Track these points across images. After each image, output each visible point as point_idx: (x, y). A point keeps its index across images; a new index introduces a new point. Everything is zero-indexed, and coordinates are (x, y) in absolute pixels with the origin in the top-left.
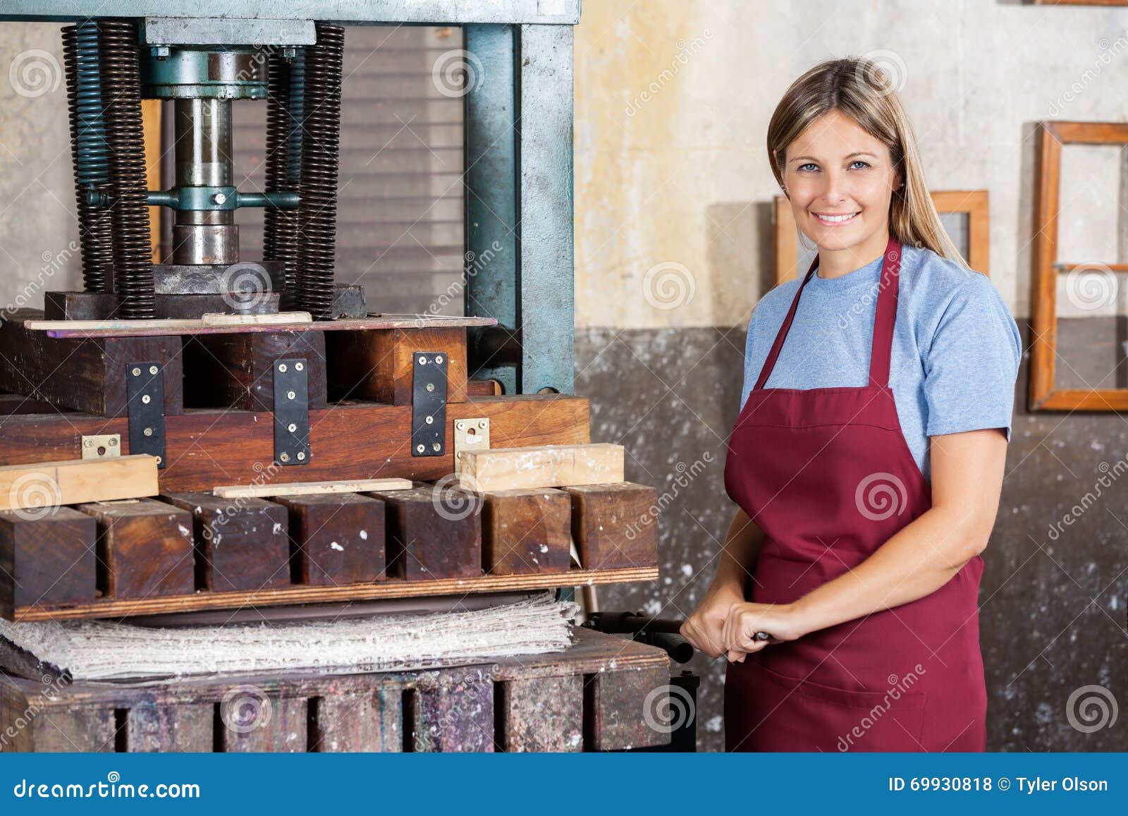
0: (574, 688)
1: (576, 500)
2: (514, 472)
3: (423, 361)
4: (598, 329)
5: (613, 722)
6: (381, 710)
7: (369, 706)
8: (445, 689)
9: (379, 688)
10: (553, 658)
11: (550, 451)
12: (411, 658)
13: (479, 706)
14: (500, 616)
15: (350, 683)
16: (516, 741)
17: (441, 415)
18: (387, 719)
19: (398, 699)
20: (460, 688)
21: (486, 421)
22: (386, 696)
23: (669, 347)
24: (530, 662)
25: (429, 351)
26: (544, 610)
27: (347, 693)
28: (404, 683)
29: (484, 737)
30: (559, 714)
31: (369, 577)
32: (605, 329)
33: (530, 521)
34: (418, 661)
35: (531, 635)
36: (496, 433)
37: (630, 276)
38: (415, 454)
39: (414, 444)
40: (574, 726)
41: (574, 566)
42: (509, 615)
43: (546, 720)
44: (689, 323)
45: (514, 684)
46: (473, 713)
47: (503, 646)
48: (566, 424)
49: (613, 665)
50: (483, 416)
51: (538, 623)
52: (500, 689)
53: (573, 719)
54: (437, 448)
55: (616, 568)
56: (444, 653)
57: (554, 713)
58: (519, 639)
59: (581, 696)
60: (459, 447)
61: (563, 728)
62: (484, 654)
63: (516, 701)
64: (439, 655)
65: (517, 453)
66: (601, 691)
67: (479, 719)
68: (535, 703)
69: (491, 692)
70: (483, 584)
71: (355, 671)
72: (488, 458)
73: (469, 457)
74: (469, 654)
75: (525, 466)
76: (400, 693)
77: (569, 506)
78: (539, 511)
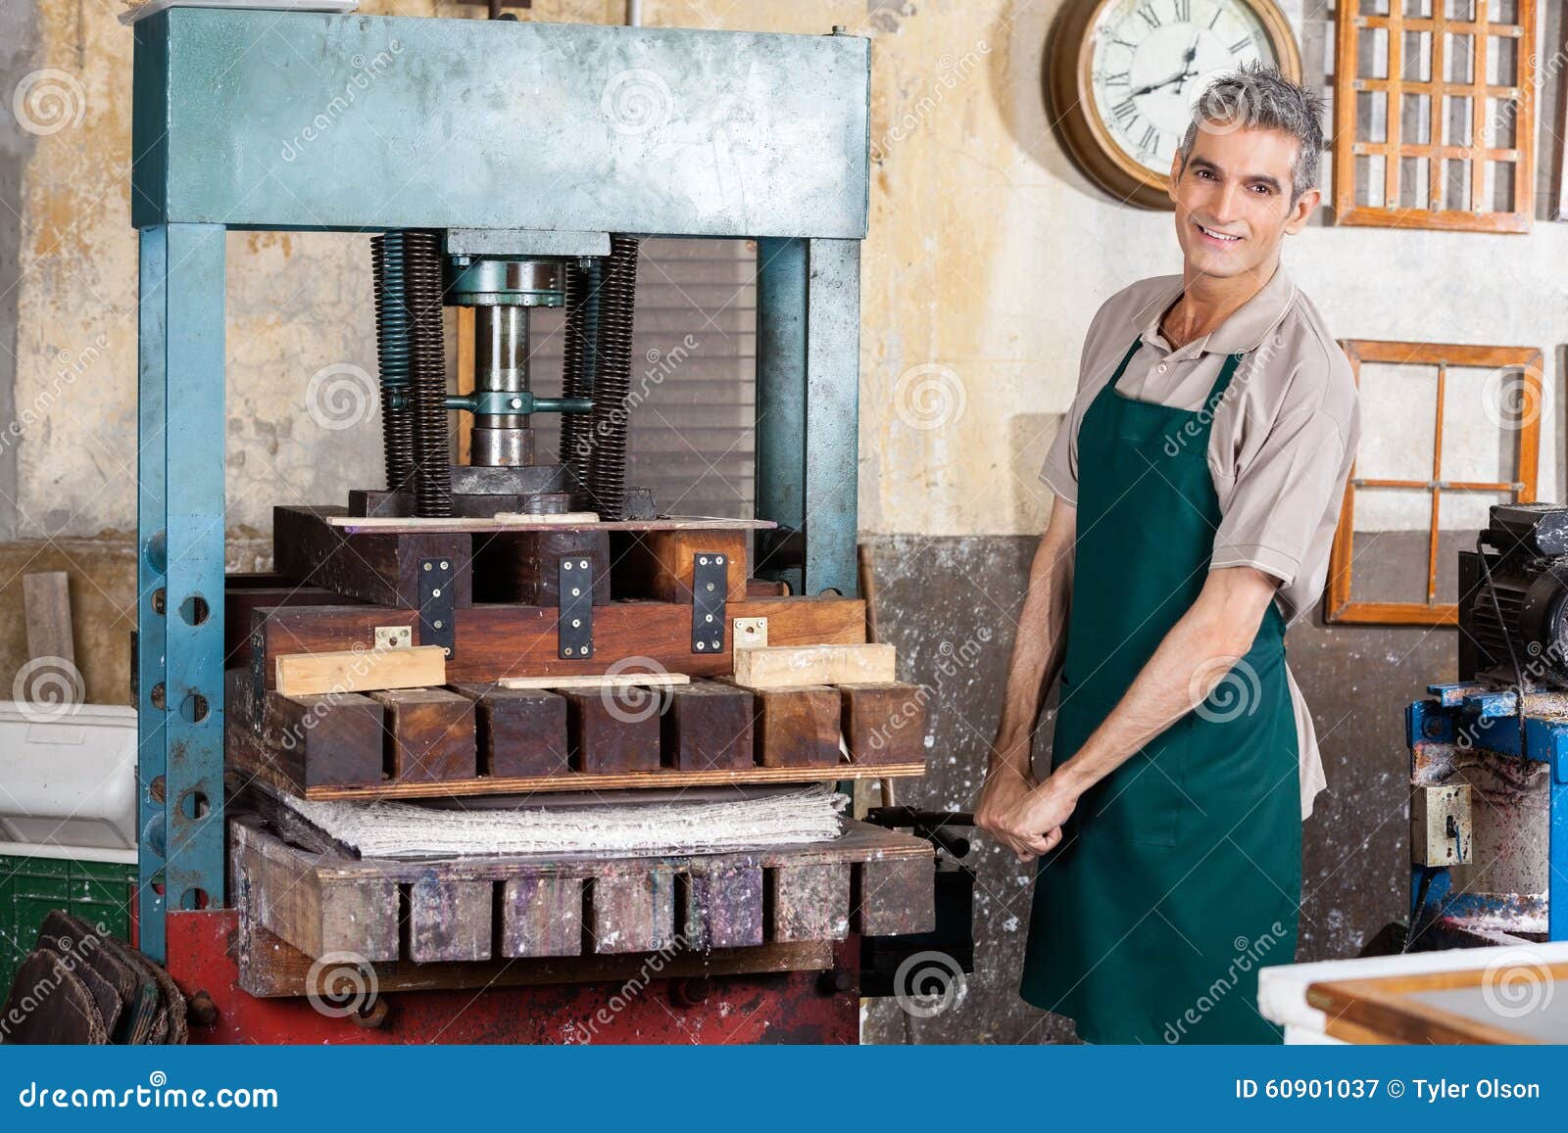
0: (841, 876)
1: (846, 697)
2: (786, 669)
3: (703, 561)
4: (902, 535)
5: (878, 909)
6: (654, 892)
7: (642, 889)
8: (716, 874)
9: (652, 872)
10: (822, 847)
11: (823, 650)
12: (685, 844)
13: (748, 891)
14: (773, 806)
15: (624, 867)
16: (784, 926)
17: (721, 613)
18: (659, 901)
19: (671, 882)
20: (731, 874)
21: (764, 621)
22: (658, 879)
23: (972, 554)
24: (799, 850)
25: (709, 552)
26: (815, 802)
27: (621, 875)
28: (676, 867)
29: (753, 921)
30: (825, 900)
31: (644, 766)
32: (909, 535)
33: (800, 716)
34: (691, 848)
35: (801, 824)
36: (775, 632)
37: (935, 484)
38: (695, 651)
39: (694, 641)
40: (841, 913)
41: (843, 761)
42: (781, 805)
43: (813, 906)
44: (992, 531)
45: (783, 870)
46: (743, 897)
47: (775, 835)
48: (842, 625)
49: (879, 855)
50: (761, 616)
51: (809, 814)
52: (770, 876)
53: (839, 906)
54: (716, 645)
55: (884, 764)
56: (717, 840)
57: (821, 900)
58: (790, 828)
59: (848, 883)
60: (737, 644)
61: (830, 914)
62: (756, 842)
63: (785, 887)
64: (712, 842)
65: (790, 652)
66: (867, 880)
67: (748, 903)
68: (803, 890)
69: (761, 877)
70: (756, 776)
71: (631, 855)
72: (762, 655)
73: (744, 654)
74: (742, 841)
75: (798, 664)
76: (672, 877)
77: (839, 703)
78: (810, 707)
